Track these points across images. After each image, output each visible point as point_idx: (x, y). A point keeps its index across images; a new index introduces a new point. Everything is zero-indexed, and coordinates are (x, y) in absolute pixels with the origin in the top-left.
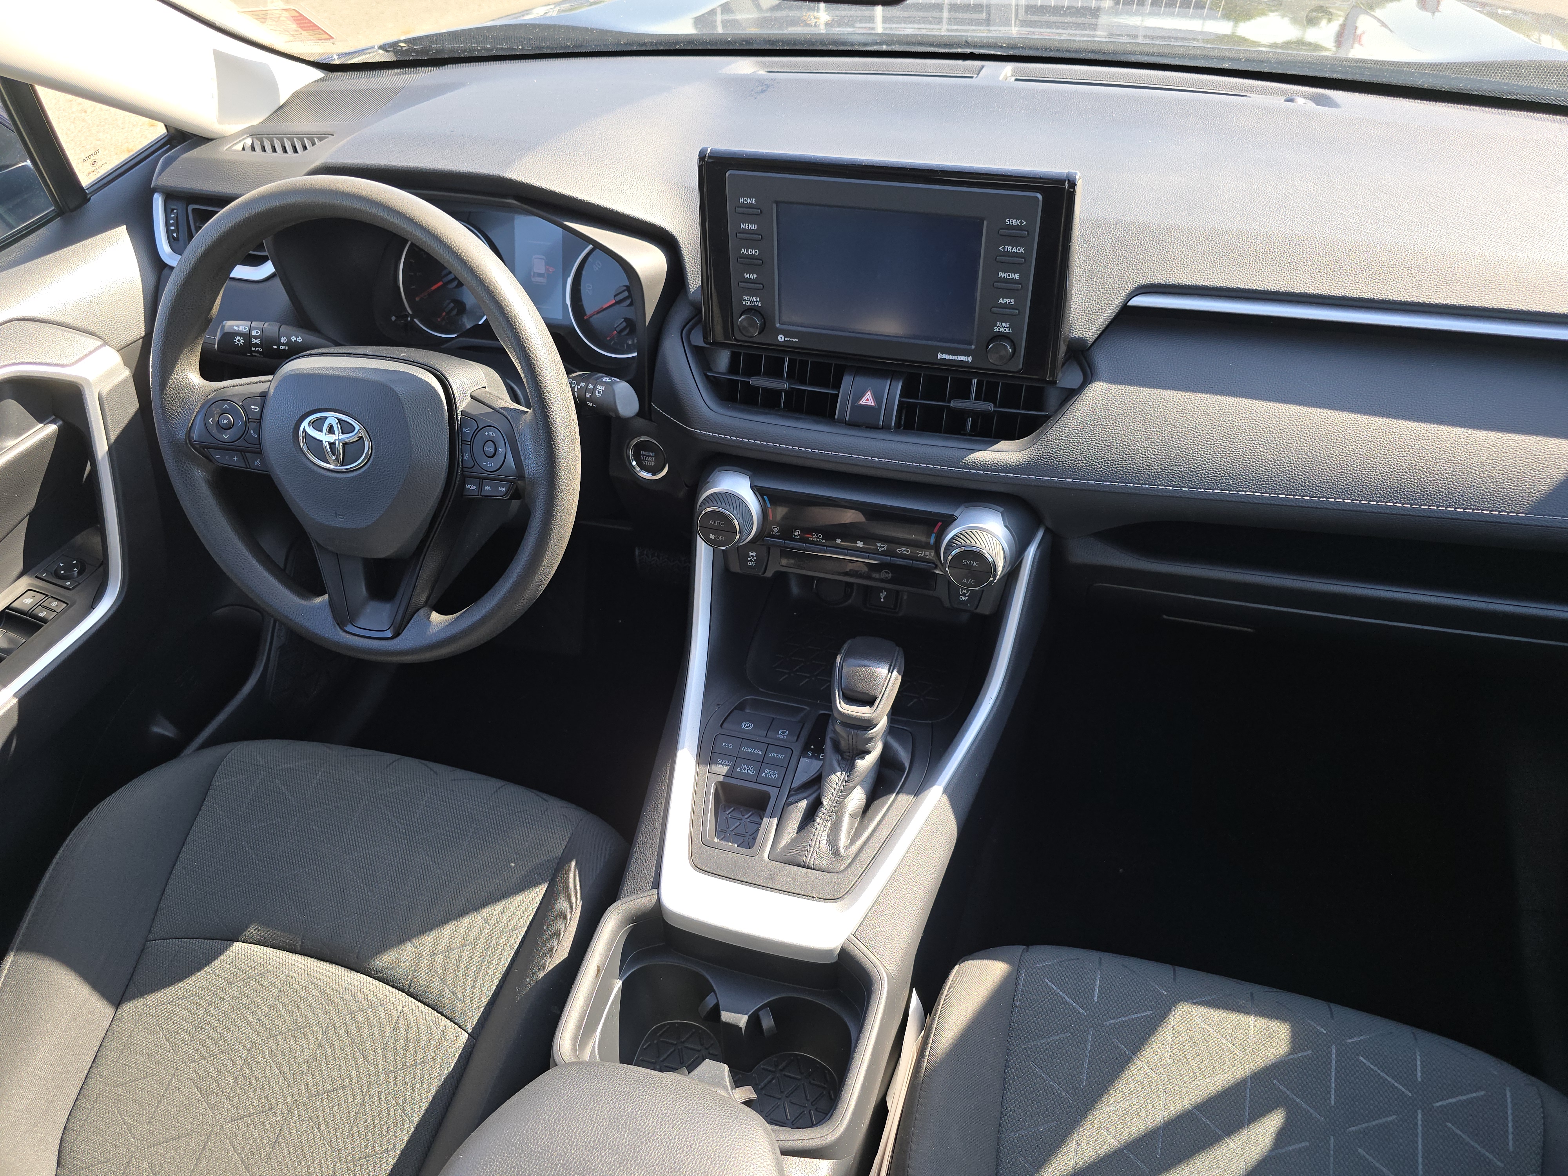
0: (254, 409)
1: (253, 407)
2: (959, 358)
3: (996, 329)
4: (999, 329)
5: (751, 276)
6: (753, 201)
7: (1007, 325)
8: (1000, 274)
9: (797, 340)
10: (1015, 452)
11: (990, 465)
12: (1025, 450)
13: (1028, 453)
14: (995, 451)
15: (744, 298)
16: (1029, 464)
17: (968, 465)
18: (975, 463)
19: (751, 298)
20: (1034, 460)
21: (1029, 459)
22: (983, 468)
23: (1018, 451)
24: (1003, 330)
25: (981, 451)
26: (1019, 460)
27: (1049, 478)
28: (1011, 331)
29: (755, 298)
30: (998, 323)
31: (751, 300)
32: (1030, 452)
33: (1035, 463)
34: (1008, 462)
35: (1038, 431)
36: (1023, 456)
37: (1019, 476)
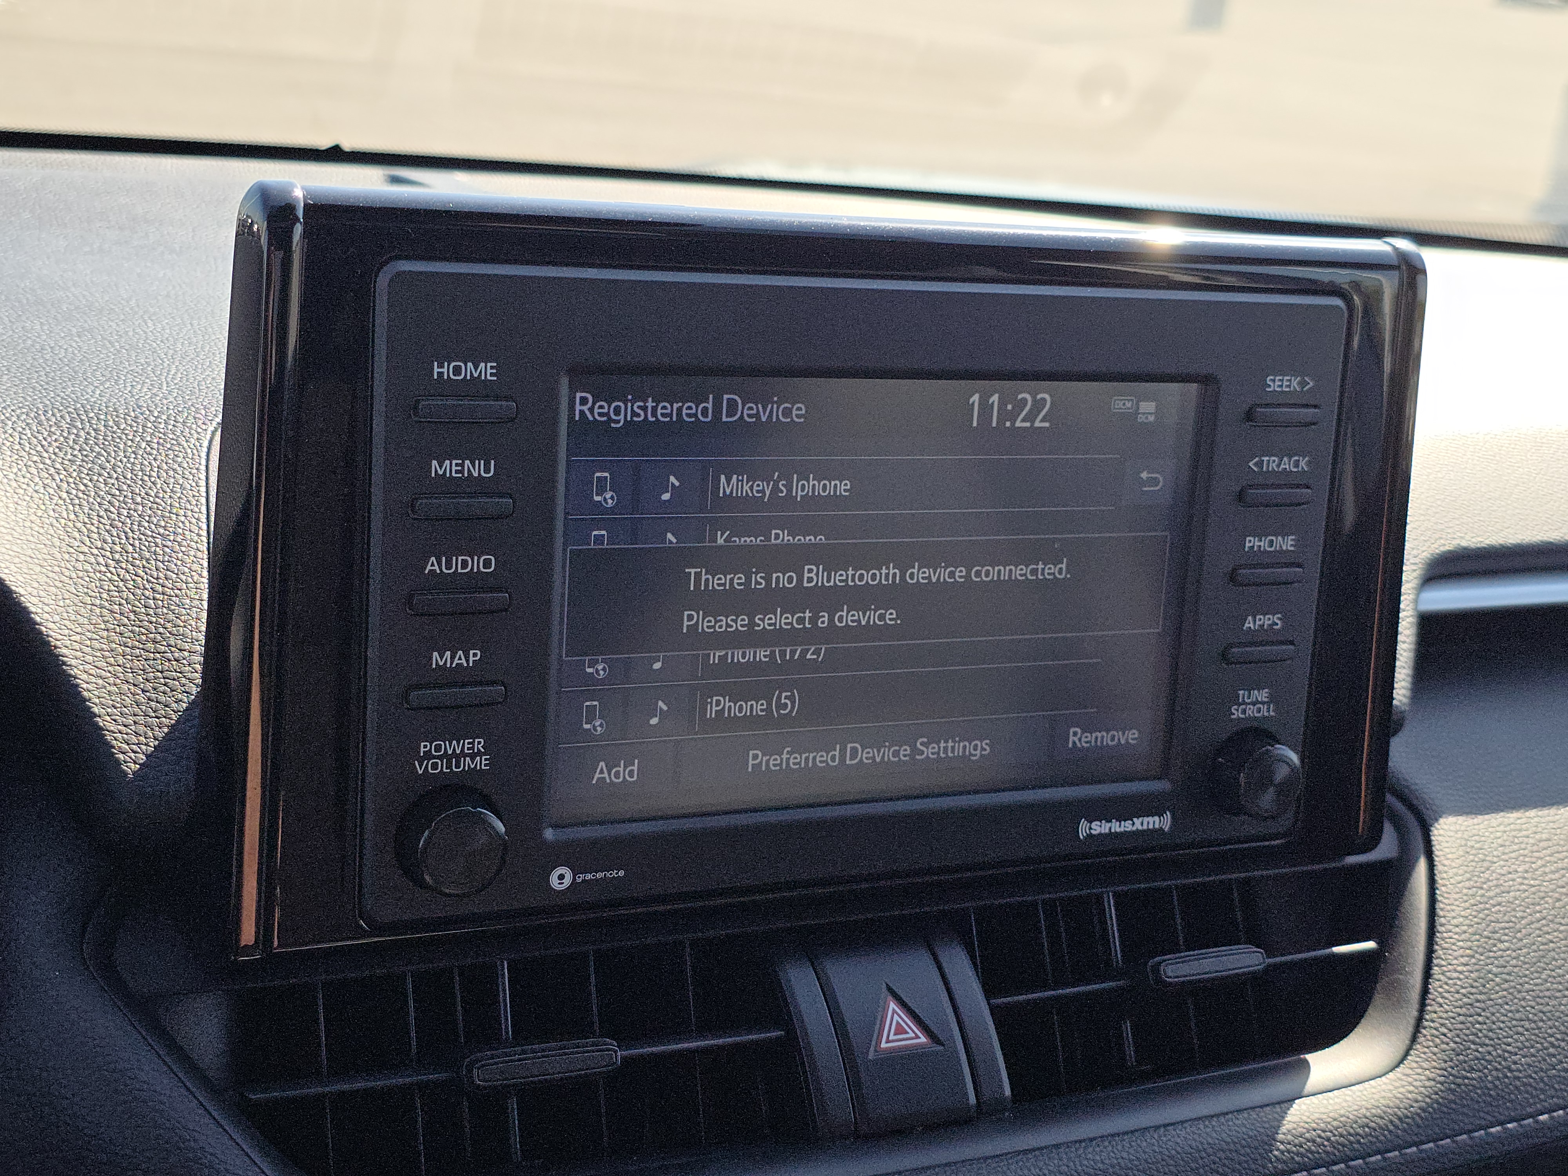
3: (1237, 713)
4: (1244, 711)
5: (460, 659)
6: (486, 370)
7: (1263, 695)
8: (1251, 542)
9: (621, 873)
10: (1380, 1077)
11: (1351, 1135)
12: (1401, 1061)
13: (1415, 1065)
14: (1329, 1088)
15: (424, 747)
16: (1440, 1100)
17: (1298, 1154)
18: (1314, 1141)
19: (450, 746)
20: (1442, 1083)
21: (1428, 1084)
22: (1339, 1151)
23: (1384, 1071)
24: (1253, 712)
25: (1297, 1101)
26: (1410, 1096)
27: (1499, 1128)
28: (1272, 714)
29: (466, 741)
30: (1241, 692)
31: (450, 752)
32: (1417, 1062)
33: (1450, 1089)
34: (1389, 1111)
35: (1378, 999)
36: (1410, 1080)
37: (1431, 1145)
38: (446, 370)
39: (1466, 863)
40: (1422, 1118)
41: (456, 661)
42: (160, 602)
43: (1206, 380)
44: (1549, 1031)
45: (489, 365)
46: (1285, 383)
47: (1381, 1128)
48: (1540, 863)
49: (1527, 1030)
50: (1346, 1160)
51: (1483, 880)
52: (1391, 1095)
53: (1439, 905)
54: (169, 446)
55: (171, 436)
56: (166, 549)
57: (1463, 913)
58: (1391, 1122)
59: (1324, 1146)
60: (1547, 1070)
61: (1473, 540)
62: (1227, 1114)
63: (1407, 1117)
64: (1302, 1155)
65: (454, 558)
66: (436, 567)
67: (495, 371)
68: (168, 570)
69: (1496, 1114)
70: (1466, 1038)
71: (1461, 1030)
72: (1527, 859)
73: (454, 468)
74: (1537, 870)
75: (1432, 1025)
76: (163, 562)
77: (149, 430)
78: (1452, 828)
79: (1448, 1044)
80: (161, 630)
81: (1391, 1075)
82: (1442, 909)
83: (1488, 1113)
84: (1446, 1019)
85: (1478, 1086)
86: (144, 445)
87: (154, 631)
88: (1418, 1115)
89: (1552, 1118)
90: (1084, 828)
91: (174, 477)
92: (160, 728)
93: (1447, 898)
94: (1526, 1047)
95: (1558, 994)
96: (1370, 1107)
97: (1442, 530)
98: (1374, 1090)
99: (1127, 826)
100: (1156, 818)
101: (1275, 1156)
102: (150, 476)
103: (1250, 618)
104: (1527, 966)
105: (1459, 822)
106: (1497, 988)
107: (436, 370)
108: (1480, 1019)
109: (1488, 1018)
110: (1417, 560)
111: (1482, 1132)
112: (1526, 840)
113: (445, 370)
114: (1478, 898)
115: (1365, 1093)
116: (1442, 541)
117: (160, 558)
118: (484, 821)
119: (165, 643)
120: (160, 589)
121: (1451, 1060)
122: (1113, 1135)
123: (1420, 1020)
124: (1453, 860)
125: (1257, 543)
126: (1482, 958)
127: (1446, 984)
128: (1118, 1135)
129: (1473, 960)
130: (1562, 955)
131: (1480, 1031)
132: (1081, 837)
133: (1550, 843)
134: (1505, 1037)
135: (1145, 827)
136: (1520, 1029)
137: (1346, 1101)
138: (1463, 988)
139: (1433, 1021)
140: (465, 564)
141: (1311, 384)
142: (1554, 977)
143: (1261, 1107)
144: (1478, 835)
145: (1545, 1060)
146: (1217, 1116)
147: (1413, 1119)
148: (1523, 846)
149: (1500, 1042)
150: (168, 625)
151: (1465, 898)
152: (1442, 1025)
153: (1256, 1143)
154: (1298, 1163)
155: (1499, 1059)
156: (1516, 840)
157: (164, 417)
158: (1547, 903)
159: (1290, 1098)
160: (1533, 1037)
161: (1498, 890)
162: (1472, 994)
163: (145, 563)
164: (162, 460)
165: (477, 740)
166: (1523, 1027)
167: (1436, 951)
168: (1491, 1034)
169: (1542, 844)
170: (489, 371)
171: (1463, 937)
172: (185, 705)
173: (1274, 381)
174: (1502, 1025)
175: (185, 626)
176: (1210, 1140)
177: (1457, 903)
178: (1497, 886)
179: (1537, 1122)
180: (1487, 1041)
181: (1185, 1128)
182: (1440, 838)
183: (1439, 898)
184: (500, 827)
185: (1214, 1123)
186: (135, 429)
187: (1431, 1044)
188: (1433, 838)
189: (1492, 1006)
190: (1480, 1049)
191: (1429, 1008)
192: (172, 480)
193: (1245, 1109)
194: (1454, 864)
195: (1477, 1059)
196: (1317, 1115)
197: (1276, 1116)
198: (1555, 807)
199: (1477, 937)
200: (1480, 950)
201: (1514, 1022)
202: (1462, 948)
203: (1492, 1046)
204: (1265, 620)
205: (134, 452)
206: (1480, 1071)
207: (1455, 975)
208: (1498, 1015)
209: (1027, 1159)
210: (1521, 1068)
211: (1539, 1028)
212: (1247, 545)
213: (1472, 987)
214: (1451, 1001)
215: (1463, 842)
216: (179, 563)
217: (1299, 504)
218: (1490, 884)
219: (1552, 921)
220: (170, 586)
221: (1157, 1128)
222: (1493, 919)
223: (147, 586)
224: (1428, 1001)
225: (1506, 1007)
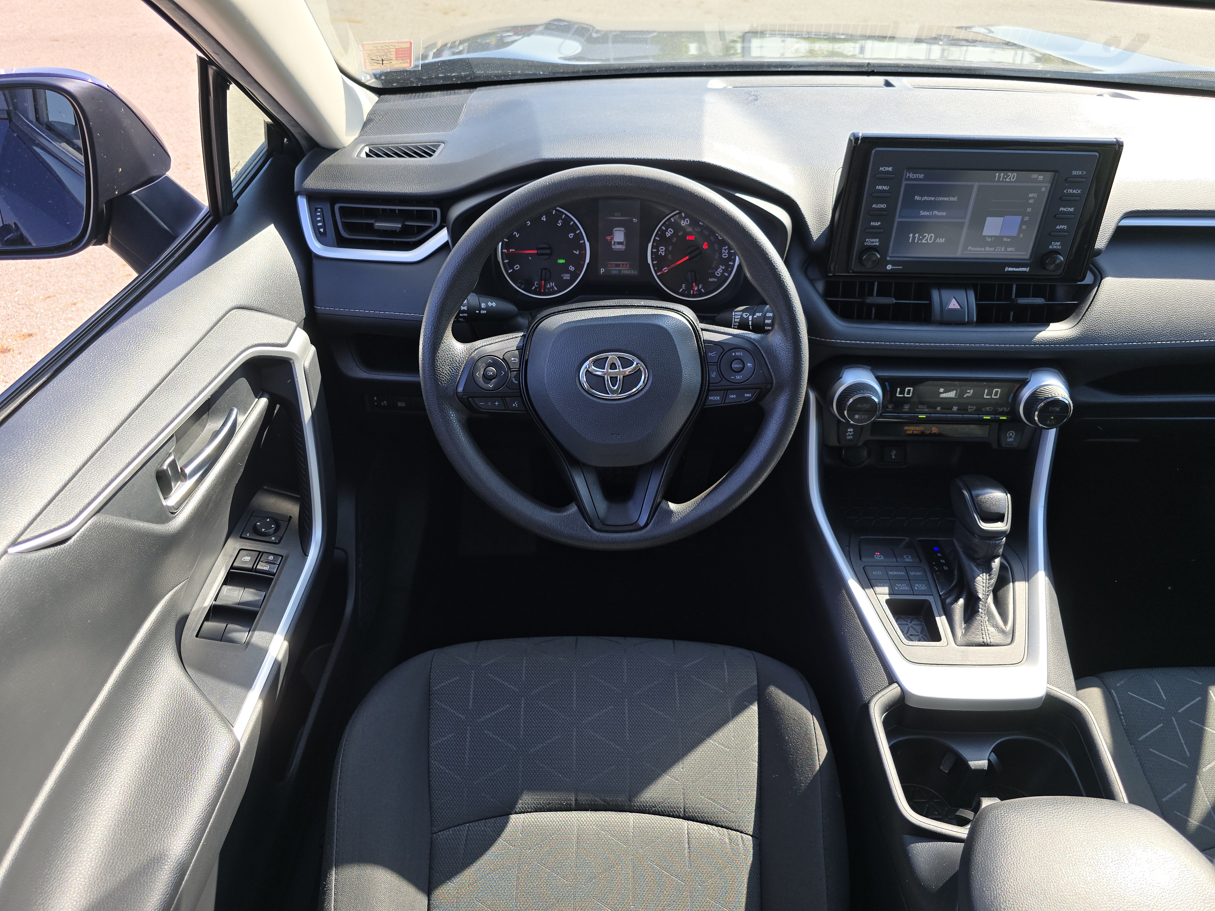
0: (514, 360)
1: (513, 359)
2: (1020, 269)
3: (1051, 247)
4: (1053, 247)
5: (877, 224)
7: (1059, 244)
8: (1062, 209)
9: (901, 267)
11: (1053, 340)
12: (1073, 329)
14: (1052, 330)
15: (867, 240)
17: (1038, 341)
19: (872, 240)
20: (1081, 333)
22: (1049, 342)
23: (1066, 330)
24: (1055, 247)
26: (1071, 335)
28: (1059, 248)
29: (875, 240)
30: (1054, 242)
32: (1076, 329)
33: (1082, 336)
34: (1065, 337)
35: (1074, 314)
36: (1073, 333)
40: (1072, 340)
41: (875, 224)
43: (1056, 171)
44: (1115, 327)
46: (1077, 173)
47: (1060, 340)
49: (1109, 325)
50: (1049, 345)
51: (1112, 291)
53: (1096, 298)
57: (1102, 300)
58: (1064, 339)
65: (878, 205)
66: (875, 206)
69: (1093, 342)
70: (1089, 327)
71: (1090, 323)
72: (1127, 288)
73: (881, 187)
78: (1108, 280)
79: (1086, 325)
81: (1069, 331)
83: (1090, 341)
85: (1090, 335)
90: (1007, 269)
94: (1107, 329)
95: (1121, 319)
99: (1017, 269)
103: (1058, 226)
104: (1115, 312)
105: (1112, 279)
106: (1104, 315)
107: (881, 169)
108: (1097, 322)
109: (1099, 321)
113: (883, 169)
114: (1109, 295)
118: (875, 255)
121: (1086, 329)
124: (1104, 289)
127: (1089, 315)
129: (1100, 309)
131: (1093, 326)
133: (1136, 285)
134: (1102, 328)
137: (1056, 334)
138: (1093, 316)
139: (1083, 322)
140: (880, 206)
141: (1085, 173)
142: (1122, 315)
144: (1115, 283)
145: (1111, 332)
148: (1128, 285)
151: (1105, 295)
152: (1086, 322)
155: (1098, 330)
158: (1128, 299)
159: (1042, 331)
161: (1115, 294)
165: (877, 240)
167: (1090, 308)
168: (1098, 325)
169: (1133, 285)
170: (891, 169)
171: (1100, 303)
173: (1074, 173)
174: (1102, 324)
177: (1102, 296)
182: (1104, 282)
183: (1098, 294)
184: (879, 256)
187: (1082, 325)
188: (1102, 282)
189: (1101, 319)
191: (1083, 319)
195: (1092, 330)
197: (1035, 334)
200: (1103, 307)
201: (1106, 323)
202: (1098, 306)
203: (1097, 327)
204: (1062, 227)
212: (1060, 209)
213: (1097, 315)
214: (1089, 318)
215: (1109, 284)
217: (1077, 201)
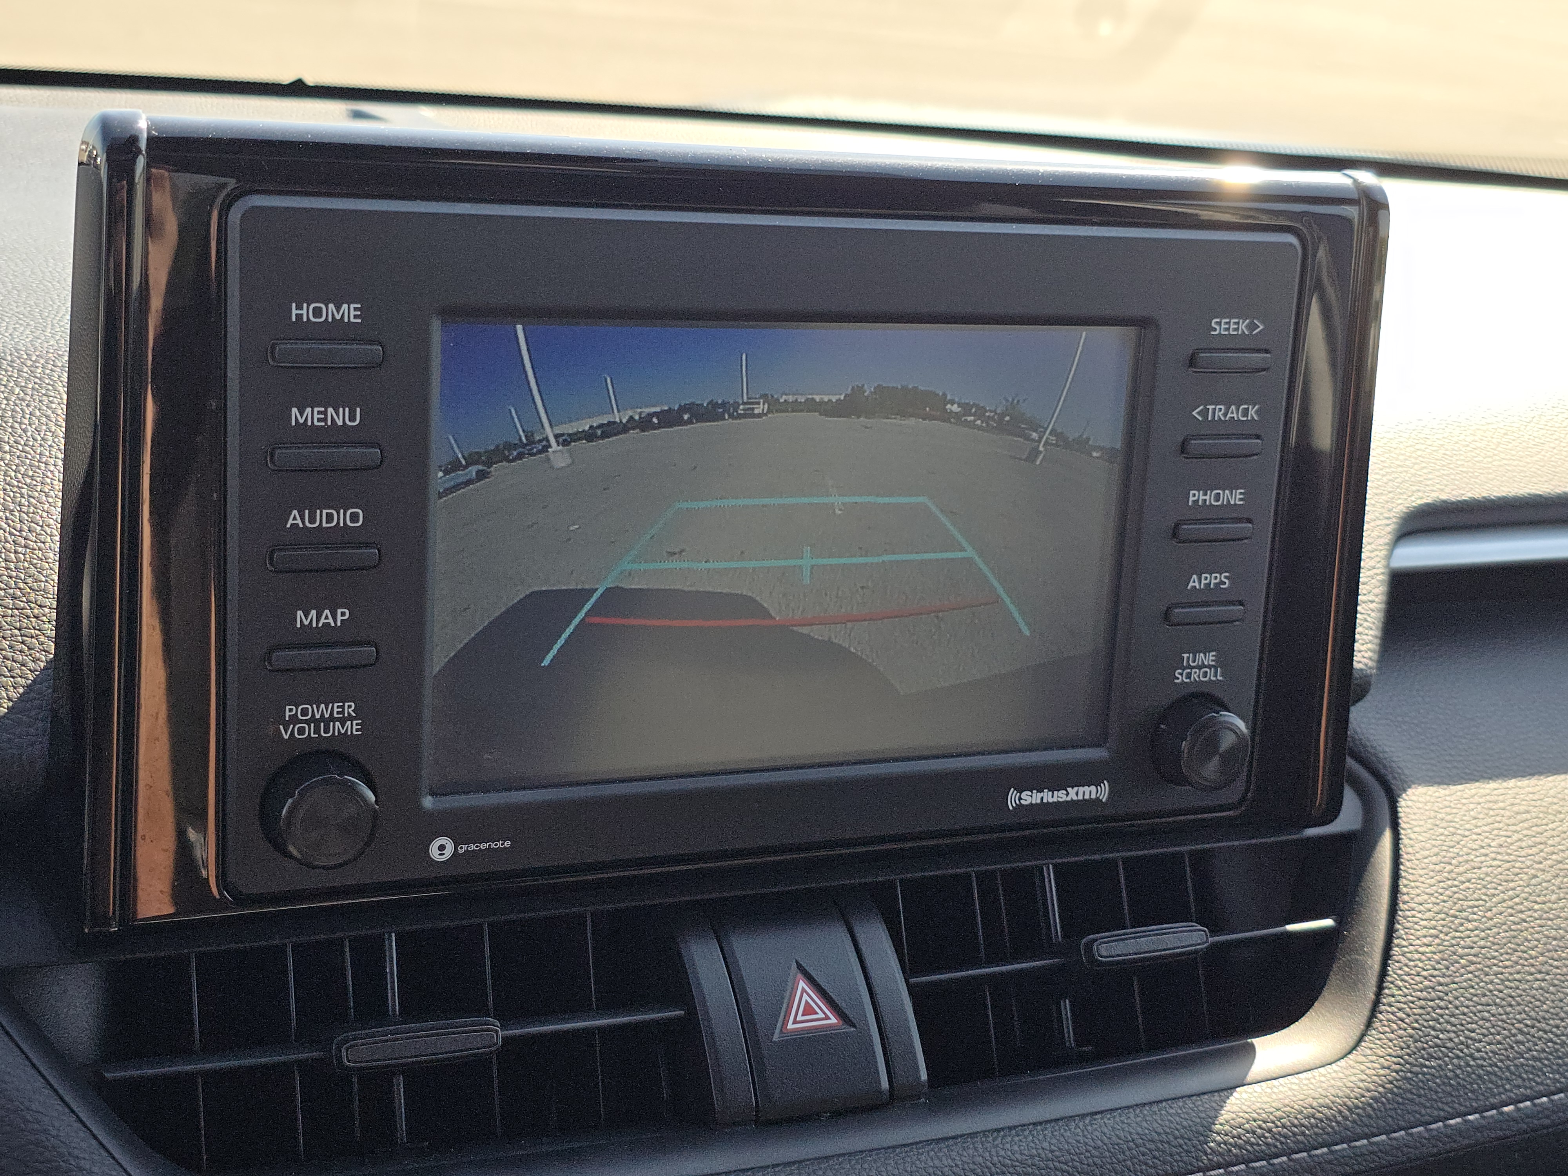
3: (1181, 677)
4: (1189, 676)
5: (326, 617)
6: (350, 312)
7: (1210, 658)
8: (1195, 496)
9: (506, 844)
10: (1330, 1064)
11: (1295, 1126)
12: (1354, 1048)
13: (1369, 1052)
14: (1274, 1076)
15: (289, 711)
16: (1395, 1089)
17: (1236, 1145)
18: (1254, 1133)
19: (318, 711)
20: (1397, 1072)
21: (1382, 1072)
22: (1282, 1143)
23: (1336, 1058)
24: (1199, 677)
25: (1238, 1089)
26: (1361, 1085)
27: (1459, 1120)
28: (1220, 678)
29: (336, 705)
30: (1185, 656)
31: (318, 716)
32: (1371, 1049)
33: (1406, 1078)
34: (1338, 1101)
35: (1334, 979)
36: (1363, 1067)
37: (1384, 1137)
38: (306, 312)
39: (1434, 837)
40: (1374, 1109)
41: (323, 621)
42: (21, 556)
43: (1141, 323)
44: (1518, 1017)
45: (352, 306)
46: (1233, 326)
47: (1328, 1119)
48: (1516, 837)
49: (1493, 1015)
50: (1288, 1153)
51: (1451, 855)
52: (1341, 1084)
53: (1402, 882)
54: (44, 392)
55: (47, 381)
56: (32, 500)
57: (1428, 891)
58: (1340, 1112)
59: (1266, 1138)
60: (1515, 1058)
61: (1454, 492)
62: (1161, 1102)
63: (1357, 1107)
64: (1240, 1148)
65: (318, 511)
66: (299, 522)
67: (359, 313)
68: (32, 522)
69: (1456, 1106)
70: (1425, 1024)
71: (1420, 1015)
72: (1502, 833)
73: (316, 416)
74: (1512, 844)
75: (1389, 1009)
76: (27, 513)
77: (25, 375)
78: (1421, 799)
79: (1405, 1030)
80: (21, 585)
81: (1342, 1063)
82: (1405, 886)
83: (1447, 1104)
84: (1405, 1003)
85: (1437, 1074)
86: (17, 390)
87: (13, 586)
88: (1370, 1105)
89: (1518, 1110)
90: (1013, 798)
91: (47, 425)
92: (15, 688)
93: (1413, 874)
94: (1492, 1034)
95: (1529, 978)
96: (1317, 1096)
97: (1420, 482)
98: (1323, 1079)
100: (1093, 788)
101: (1210, 1148)
102: (20, 423)
103: (1195, 576)
104: (1496, 947)
105: (1430, 793)
106: (1462, 970)
107: (294, 312)
108: (1442, 1004)
109: (1450, 1003)
110: (1392, 514)
111: (1441, 1124)
112: (1502, 812)
113: (304, 312)
114: (1446, 874)
115: (1313, 1081)
116: (1420, 494)
117: (25, 509)
118: (353, 788)
119: (24, 599)
120: (23, 542)
121: (1408, 1047)
122: (1034, 1124)
123: (1377, 1003)
124: (1419, 833)
125: (1202, 497)
126: (1447, 938)
127: (1406, 965)
128: (1041, 1123)
129: (1437, 941)
130: (1536, 936)
131: (1442, 1016)
132: (1011, 808)
133: (1528, 816)
134: (1469, 1023)
135: (1080, 797)
136: (1486, 1014)
137: (1290, 1089)
138: (1424, 970)
139: (1391, 1006)
140: (330, 518)
141: (1261, 327)
142: (1526, 960)
143: (1199, 1095)
144: (1450, 807)
145: (1512, 1048)
146: (1151, 1103)
147: (1364, 1109)
148: (1498, 819)
149: (1463, 1028)
150: (29, 580)
151: (1432, 874)
152: (1400, 1009)
153: (1190, 1134)
154: (1236, 1156)
155: (1461, 1046)
156: (1491, 813)
157: (42, 361)
158: (1521, 880)
159: (1232, 1085)
160: (1500, 1023)
161: (1467, 866)
162: (1434, 977)
163: (8, 515)
164: (35, 407)
165: (347, 704)
166: (1489, 1012)
167: (1397, 930)
168: (1453, 1019)
169: (1519, 817)
170: (352, 313)
171: (1428, 915)
172: (42, 665)
173: (1219, 323)
174: (1466, 1010)
175: (47, 581)
176: (1139, 1130)
177: (1422, 879)
178: (1467, 861)
179: (1502, 1113)
180: (1449, 1027)
181: (1114, 1117)
182: (1407, 810)
183: (1403, 874)
184: (372, 796)
185: (1146, 1112)
186: (10, 373)
187: (1387, 1029)
188: (1399, 809)
189: (1456, 990)
190: (1441, 1036)
191: (1386, 991)
192: (44, 427)
193: (1182, 1097)
194: (1420, 838)
195: (1437, 1046)
196: (1258, 1105)
197: (1214, 1105)
198: (1536, 777)
199: (1443, 916)
200: (1445, 930)
201: (1479, 1007)
202: (1425, 927)
203: (1454, 1032)
204: (1213, 579)
205: (6, 398)
206: (1440, 1059)
207: (1417, 956)
208: (1462, 999)
209: (940, 1150)
210: (1485, 1056)
211: (1507, 1014)
212: (1191, 499)
213: (1435, 969)
214: (1410, 985)
215: (1432, 814)
216: (45, 514)
217: (1250, 456)
218: (1461, 859)
219: (1526, 899)
220: (34, 539)
221: (1083, 1116)
222: (1461, 897)
223: (9, 539)
224: (1385, 985)
225: (1472, 991)
